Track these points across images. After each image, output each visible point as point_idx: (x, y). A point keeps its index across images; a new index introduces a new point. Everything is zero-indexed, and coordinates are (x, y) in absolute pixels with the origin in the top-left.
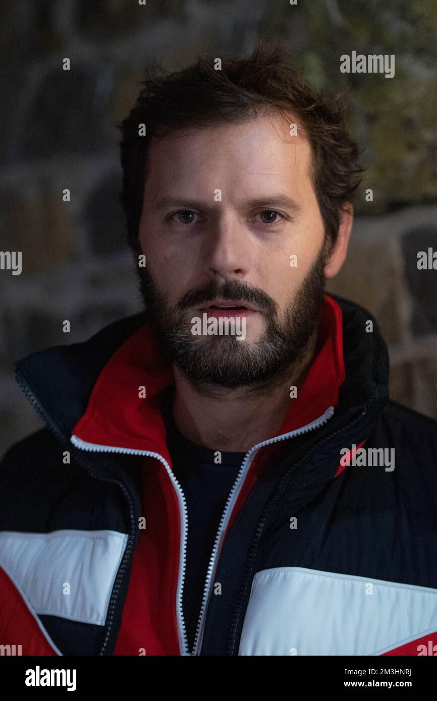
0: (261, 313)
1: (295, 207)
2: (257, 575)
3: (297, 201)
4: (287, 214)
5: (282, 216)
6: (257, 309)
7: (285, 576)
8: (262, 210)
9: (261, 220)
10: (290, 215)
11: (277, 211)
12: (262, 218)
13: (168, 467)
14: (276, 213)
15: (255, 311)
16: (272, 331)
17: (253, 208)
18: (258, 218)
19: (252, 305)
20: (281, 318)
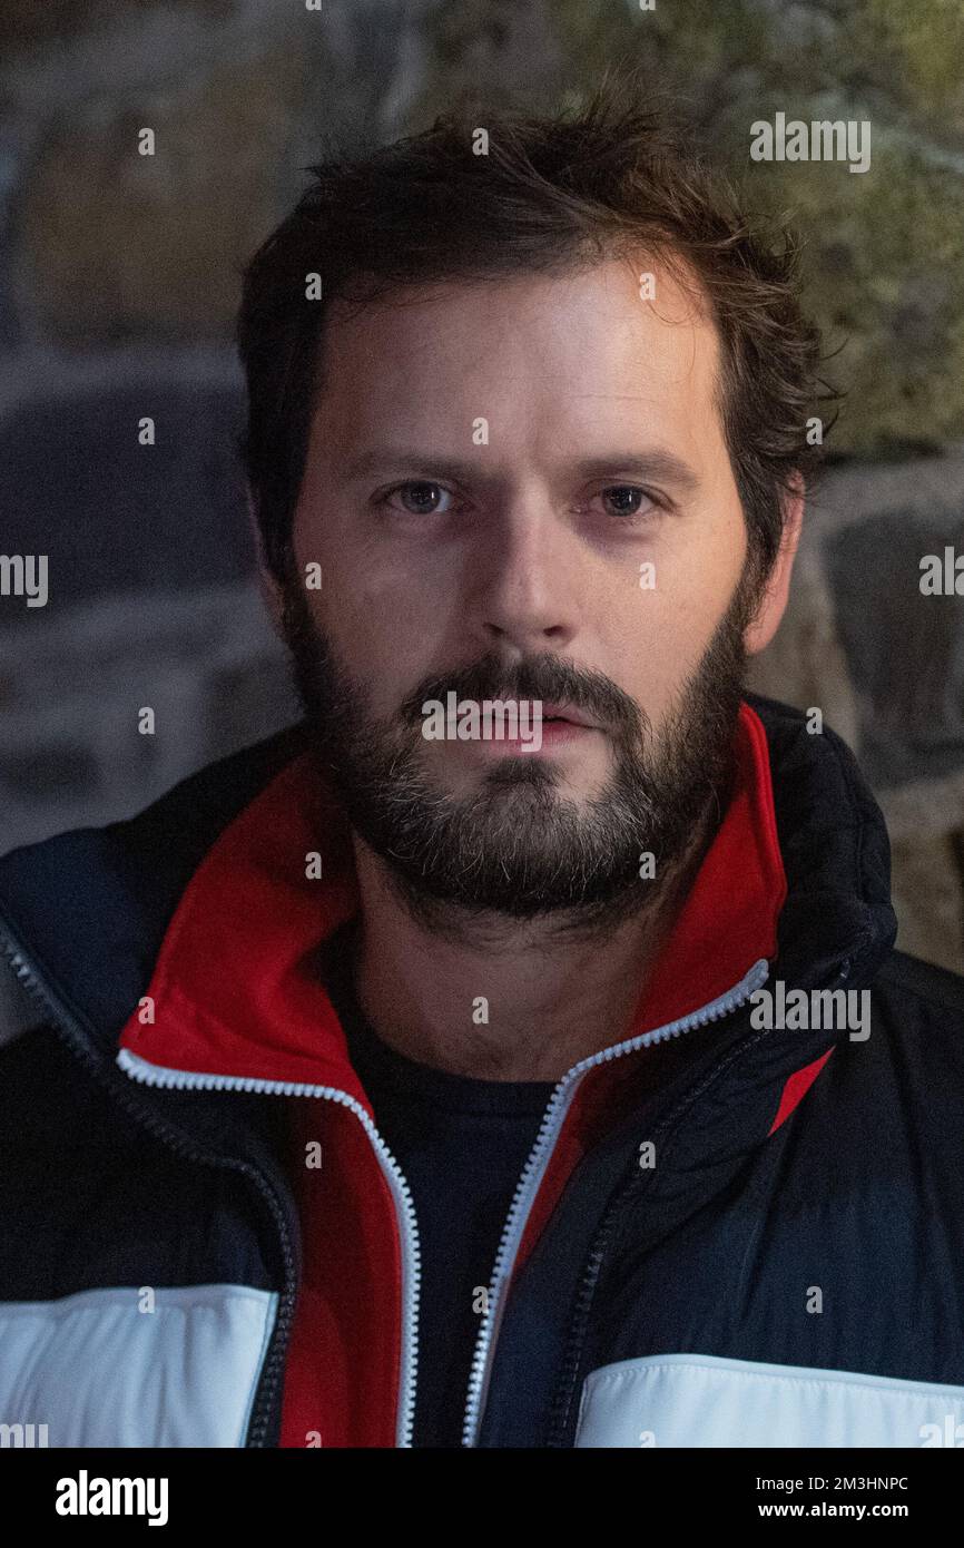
0: (604, 731)
1: (687, 480)
2: (592, 1377)
3: (693, 466)
4: (666, 496)
5: (656, 502)
6: (596, 723)
7: (662, 1377)
8: (610, 485)
9: (601, 510)
10: (676, 499)
11: (646, 489)
12: (604, 503)
13: (369, 1125)
14: (639, 493)
15: (589, 728)
16: (629, 776)
17: (587, 480)
18: (597, 503)
19: (585, 714)
20: (651, 747)
